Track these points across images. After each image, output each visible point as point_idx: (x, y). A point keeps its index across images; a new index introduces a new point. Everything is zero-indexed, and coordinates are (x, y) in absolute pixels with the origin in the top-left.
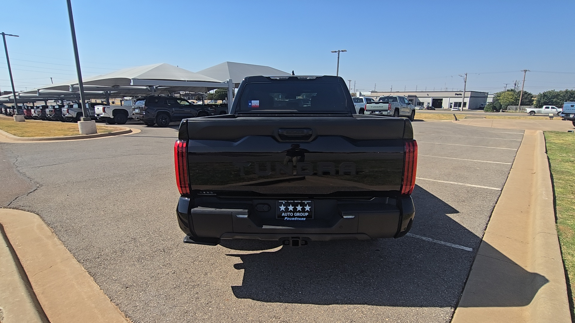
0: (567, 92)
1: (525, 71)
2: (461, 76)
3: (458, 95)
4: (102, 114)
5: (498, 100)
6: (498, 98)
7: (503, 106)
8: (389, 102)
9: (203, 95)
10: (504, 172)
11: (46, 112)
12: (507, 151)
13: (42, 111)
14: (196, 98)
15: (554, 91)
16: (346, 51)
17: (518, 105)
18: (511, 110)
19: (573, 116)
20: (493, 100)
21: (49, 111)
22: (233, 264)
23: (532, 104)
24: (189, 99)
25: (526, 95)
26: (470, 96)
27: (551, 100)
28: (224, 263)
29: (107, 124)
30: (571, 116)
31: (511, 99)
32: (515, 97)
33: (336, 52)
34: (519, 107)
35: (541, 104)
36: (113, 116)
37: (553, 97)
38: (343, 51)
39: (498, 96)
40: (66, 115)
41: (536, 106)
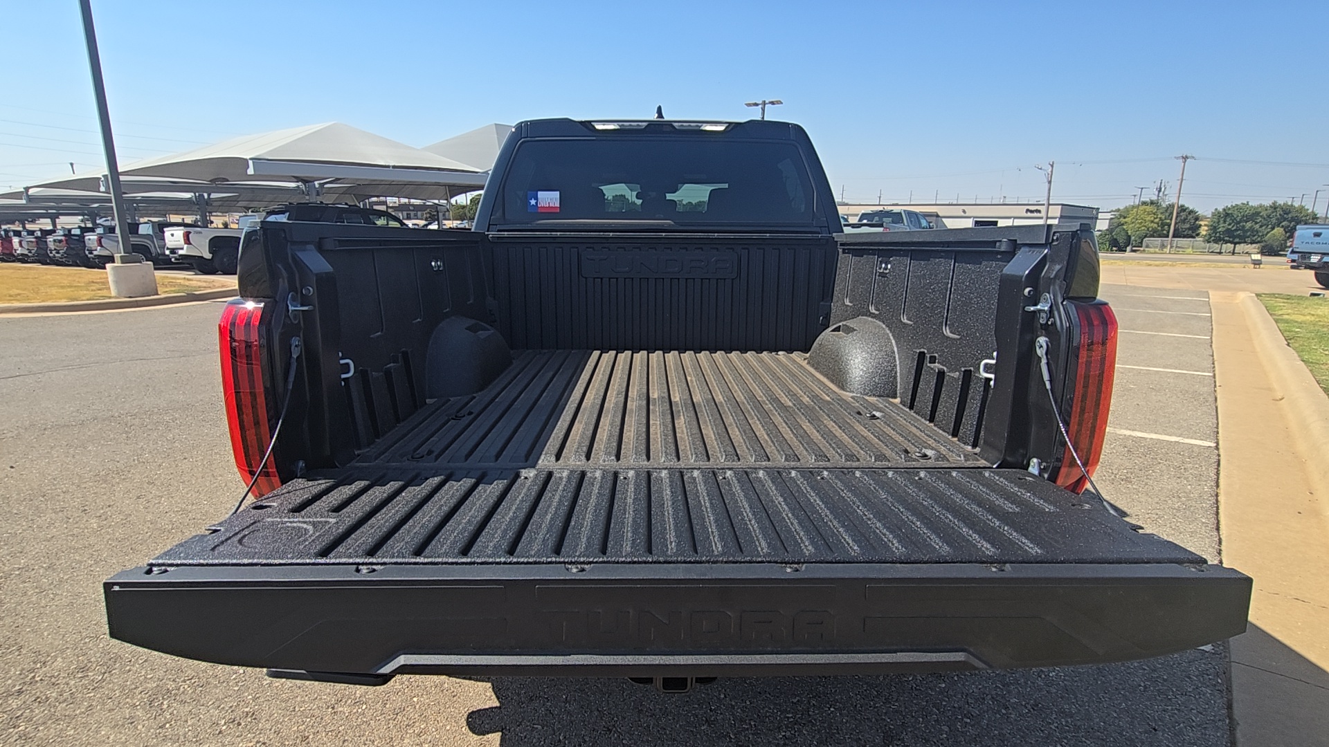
0: (1275, 208)
1: (1185, 158)
2: (1041, 169)
3: (1032, 212)
4: (182, 249)
5: (1123, 224)
6: (1123, 220)
7: (1133, 238)
8: (884, 224)
9: (439, 207)
10: (1202, 397)
11: (48, 243)
12: (1188, 342)
13: (37, 242)
14: (425, 216)
15: (1248, 204)
16: (782, 103)
17: (1168, 236)
18: (1150, 248)
19: (1319, 258)
20: (1109, 226)
21: (55, 241)
22: (465, 713)
23: (1198, 235)
24: (409, 218)
25: (1185, 213)
26: (1059, 215)
27: (1241, 224)
28: (436, 709)
29: (196, 274)
30: (1315, 259)
31: (1150, 222)
32: (1160, 218)
33: (756, 105)
34: (1169, 242)
35: (1218, 235)
36: (210, 253)
37: (1245, 219)
38: (772, 103)
39: (1121, 216)
40: (96, 250)
41: (1207, 238)
